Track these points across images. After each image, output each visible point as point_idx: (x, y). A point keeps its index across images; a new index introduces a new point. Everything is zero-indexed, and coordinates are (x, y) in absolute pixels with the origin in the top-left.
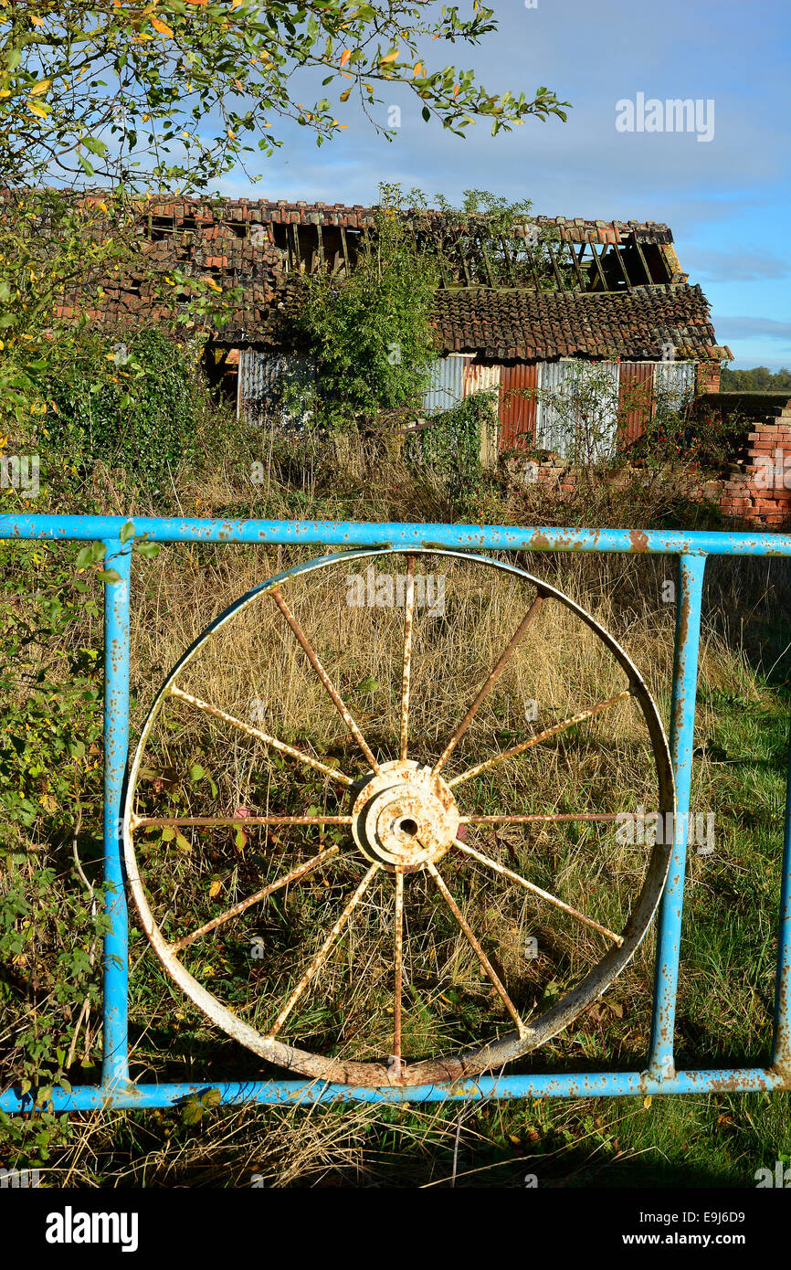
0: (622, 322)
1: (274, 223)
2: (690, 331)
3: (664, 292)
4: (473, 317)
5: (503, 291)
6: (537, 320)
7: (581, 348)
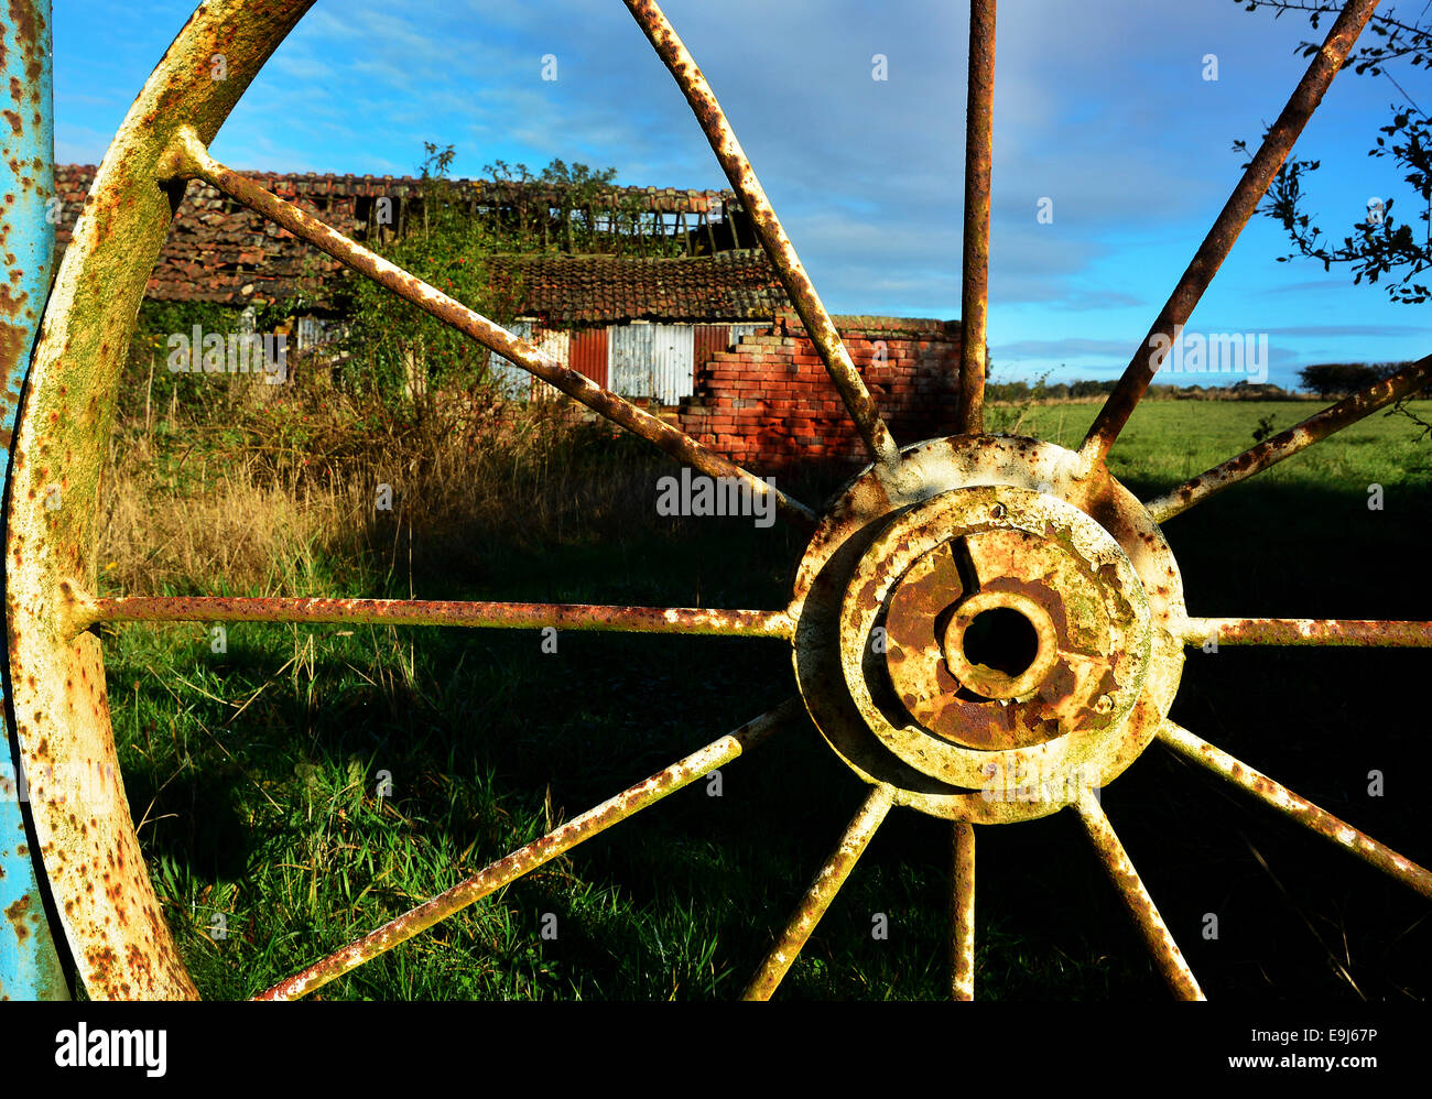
0: (698, 285)
1: (358, 196)
2: (769, 292)
3: (747, 256)
4: (543, 281)
5: (581, 257)
6: (609, 283)
7: (651, 310)
